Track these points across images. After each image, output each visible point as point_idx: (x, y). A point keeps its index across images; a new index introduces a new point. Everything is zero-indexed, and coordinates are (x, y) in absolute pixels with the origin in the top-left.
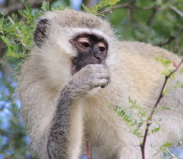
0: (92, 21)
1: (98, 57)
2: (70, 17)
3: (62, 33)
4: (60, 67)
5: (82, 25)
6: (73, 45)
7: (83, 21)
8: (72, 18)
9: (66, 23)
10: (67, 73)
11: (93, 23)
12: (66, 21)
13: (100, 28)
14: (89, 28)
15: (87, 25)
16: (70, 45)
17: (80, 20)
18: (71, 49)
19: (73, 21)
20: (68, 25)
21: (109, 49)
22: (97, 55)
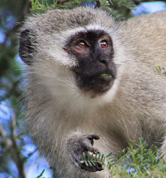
0: (83, 17)
1: (102, 60)
2: (55, 19)
3: (51, 42)
4: (61, 80)
5: (72, 25)
6: (69, 53)
7: (72, 20)
8: (58, 20)
9: (53, 28)
10: (72, 86)
11: (85, 18)
12: (52, 26)
13: (95, 21)
14: (82, 26)
15: (78, 23)
16: (66, 54)
17: (68, 19)
18: (68, 59)
19: (60, 23)
20: (56, 30)
21: (113, 43)
22: (101, 57)
